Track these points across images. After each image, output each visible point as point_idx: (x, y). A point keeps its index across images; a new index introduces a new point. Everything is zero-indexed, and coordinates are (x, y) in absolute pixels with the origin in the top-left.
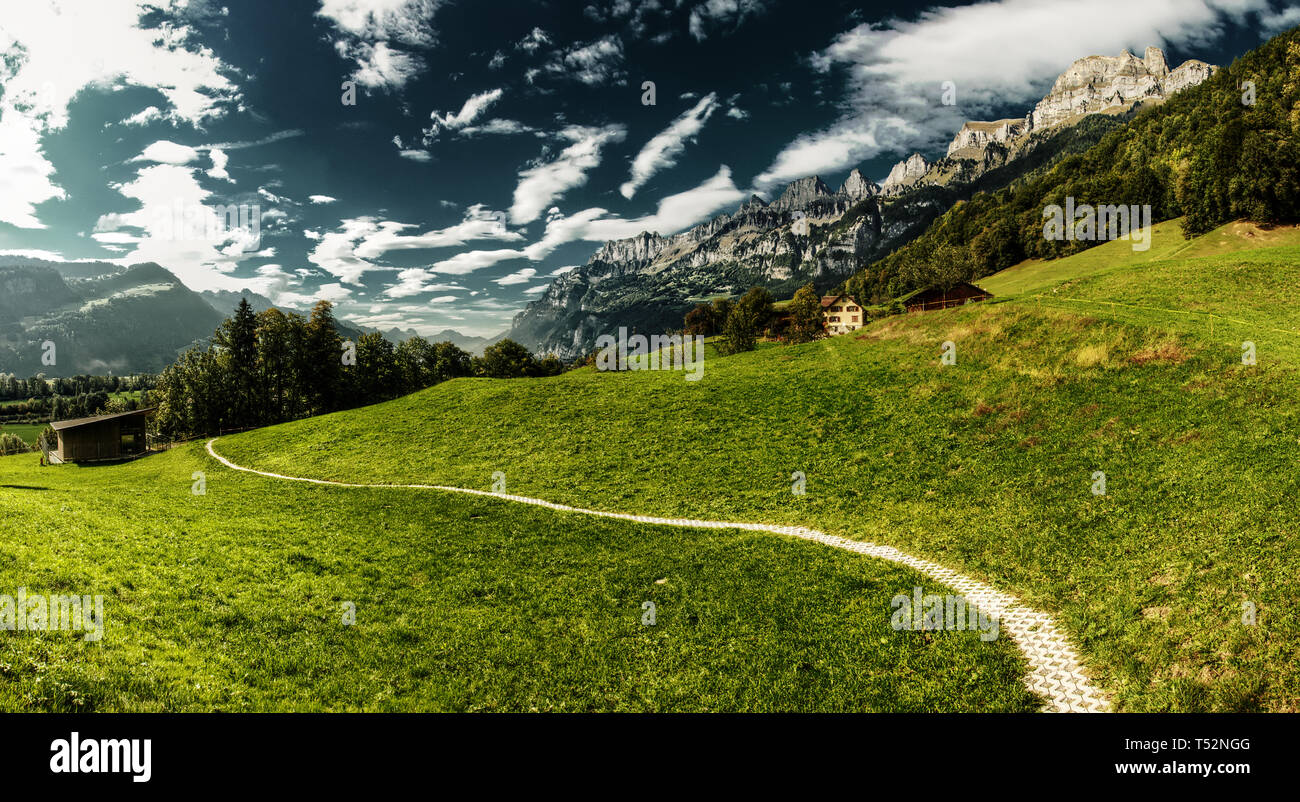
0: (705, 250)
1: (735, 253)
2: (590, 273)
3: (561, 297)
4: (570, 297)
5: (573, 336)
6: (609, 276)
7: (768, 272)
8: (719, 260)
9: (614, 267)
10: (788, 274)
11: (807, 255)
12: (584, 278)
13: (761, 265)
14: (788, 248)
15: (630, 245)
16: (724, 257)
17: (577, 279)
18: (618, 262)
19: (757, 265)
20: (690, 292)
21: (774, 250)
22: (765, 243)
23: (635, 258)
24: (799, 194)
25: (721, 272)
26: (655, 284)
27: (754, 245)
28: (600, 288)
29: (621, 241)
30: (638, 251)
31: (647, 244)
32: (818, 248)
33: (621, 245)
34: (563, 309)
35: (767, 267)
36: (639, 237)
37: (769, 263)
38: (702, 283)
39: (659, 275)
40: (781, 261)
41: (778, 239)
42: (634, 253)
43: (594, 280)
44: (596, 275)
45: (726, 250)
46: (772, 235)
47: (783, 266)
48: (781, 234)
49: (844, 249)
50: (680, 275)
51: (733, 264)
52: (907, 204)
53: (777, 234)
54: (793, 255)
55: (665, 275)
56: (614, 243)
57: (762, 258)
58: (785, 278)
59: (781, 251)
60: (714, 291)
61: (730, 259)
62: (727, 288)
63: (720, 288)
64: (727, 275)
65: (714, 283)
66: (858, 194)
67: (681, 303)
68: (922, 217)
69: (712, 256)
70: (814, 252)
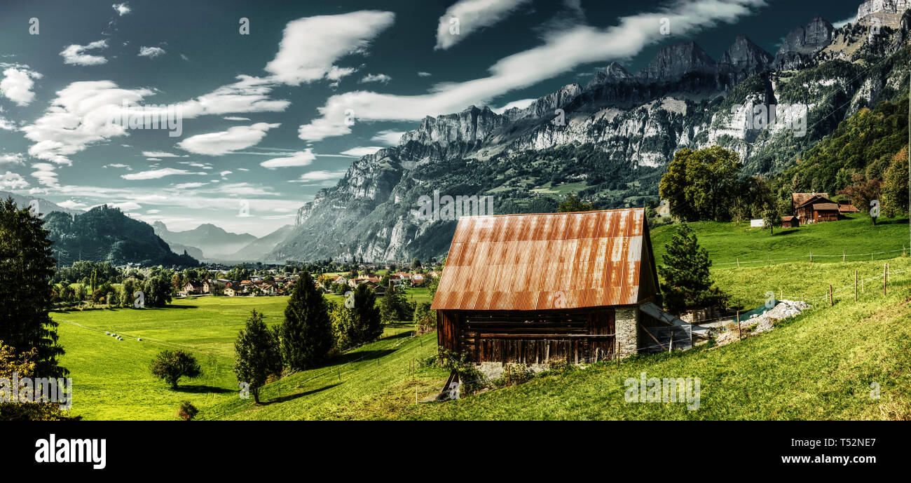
0: (550, 129)
1: (590, 133)
2: (403, 156)
3: (367, 185)
4: (380, 186)
5: (389, 235)
6: (426, 160)
7: (634, 157)
8: (570, 141)
9: (432, 150)
10: (659, 160)
11: (682, 138)
12: (395, 163)
13: (625, 149)
14: (659, 129)
15: (454, 123)
16: (576, 138)
17: (387, 164)
18: (437, 144)
19: (621, 149)
20: (536, 181)
21: (642, 130)
22: (631, 123)
23: (459, 138)
24: (671, 62)
25: (573, 157)
26: (490, 172)
27: (616, 125)
28: (419, 175)
29: (441, 117)
30: (463, 131)
31: (474, 122)
32: (696, 130)
33: (441, 123)
34: (370, 201)
35: (633, 152)
36: (465, 115)
37: (636, 147)
38: (549, 170)
39: (493, 159)
40: (651, 144)
41: (647, 118)
42: (458, 132)
43: (407, 165)
44: (410, 159)
45: (577, 129)
46: (640, 112)
47: (654, 151)
48: (650, 112)
49: (730, 133)
50: (521, 160)
51: (588, 146)
52: (807, 81)
53: (645, 111)
54: (666, 138)
55: (502, 160)
56: (433, 120)
57: (627, 141)
58: (656, 166)
59: (651, 132)
60: (565, 181)
61: (583, 140)
62: (582, 176)
63: (573, 177)
64: (581, 160)
65: (565, 170)
66: (745, 63)
67: (526, 196)
68: (824, 97)
69: (561, 136)
70: (691, 136)
